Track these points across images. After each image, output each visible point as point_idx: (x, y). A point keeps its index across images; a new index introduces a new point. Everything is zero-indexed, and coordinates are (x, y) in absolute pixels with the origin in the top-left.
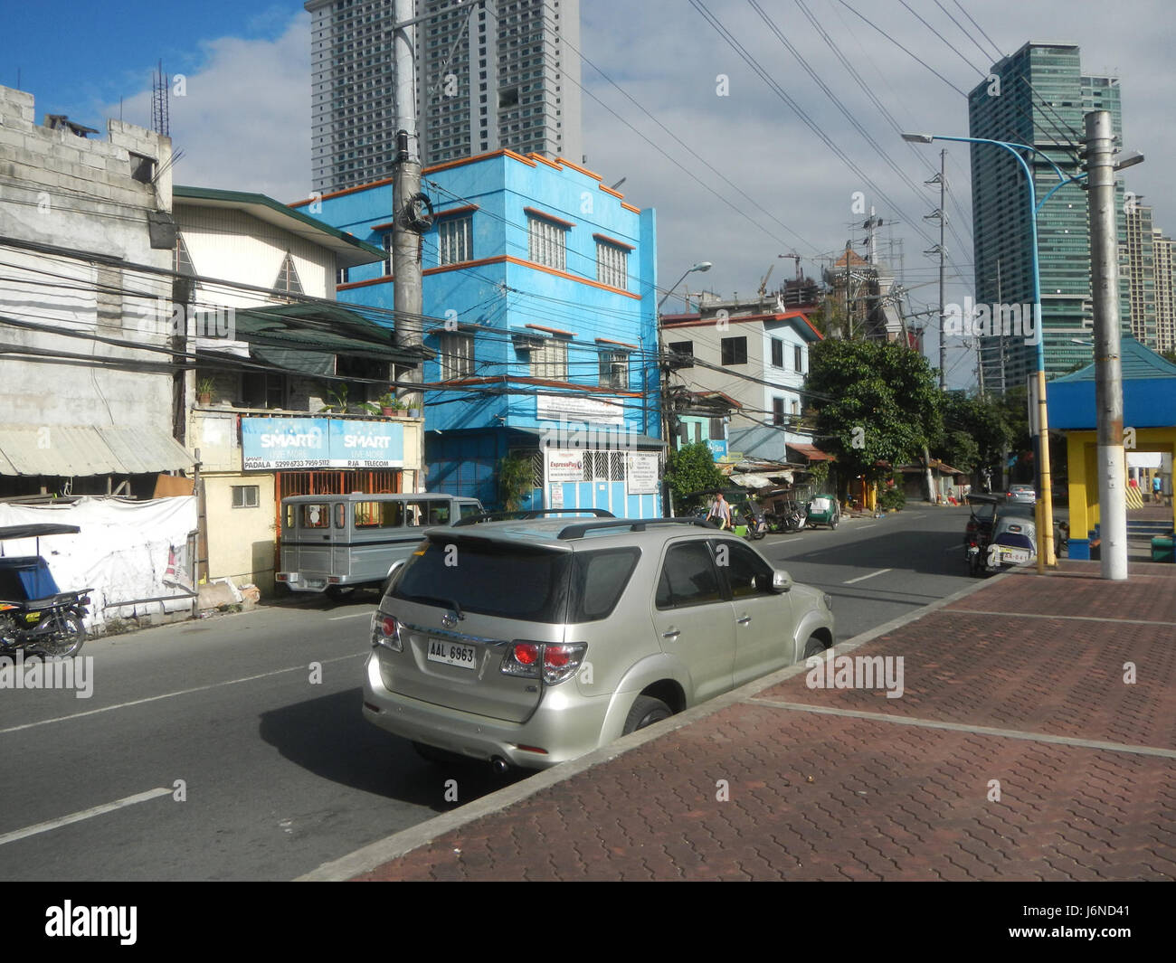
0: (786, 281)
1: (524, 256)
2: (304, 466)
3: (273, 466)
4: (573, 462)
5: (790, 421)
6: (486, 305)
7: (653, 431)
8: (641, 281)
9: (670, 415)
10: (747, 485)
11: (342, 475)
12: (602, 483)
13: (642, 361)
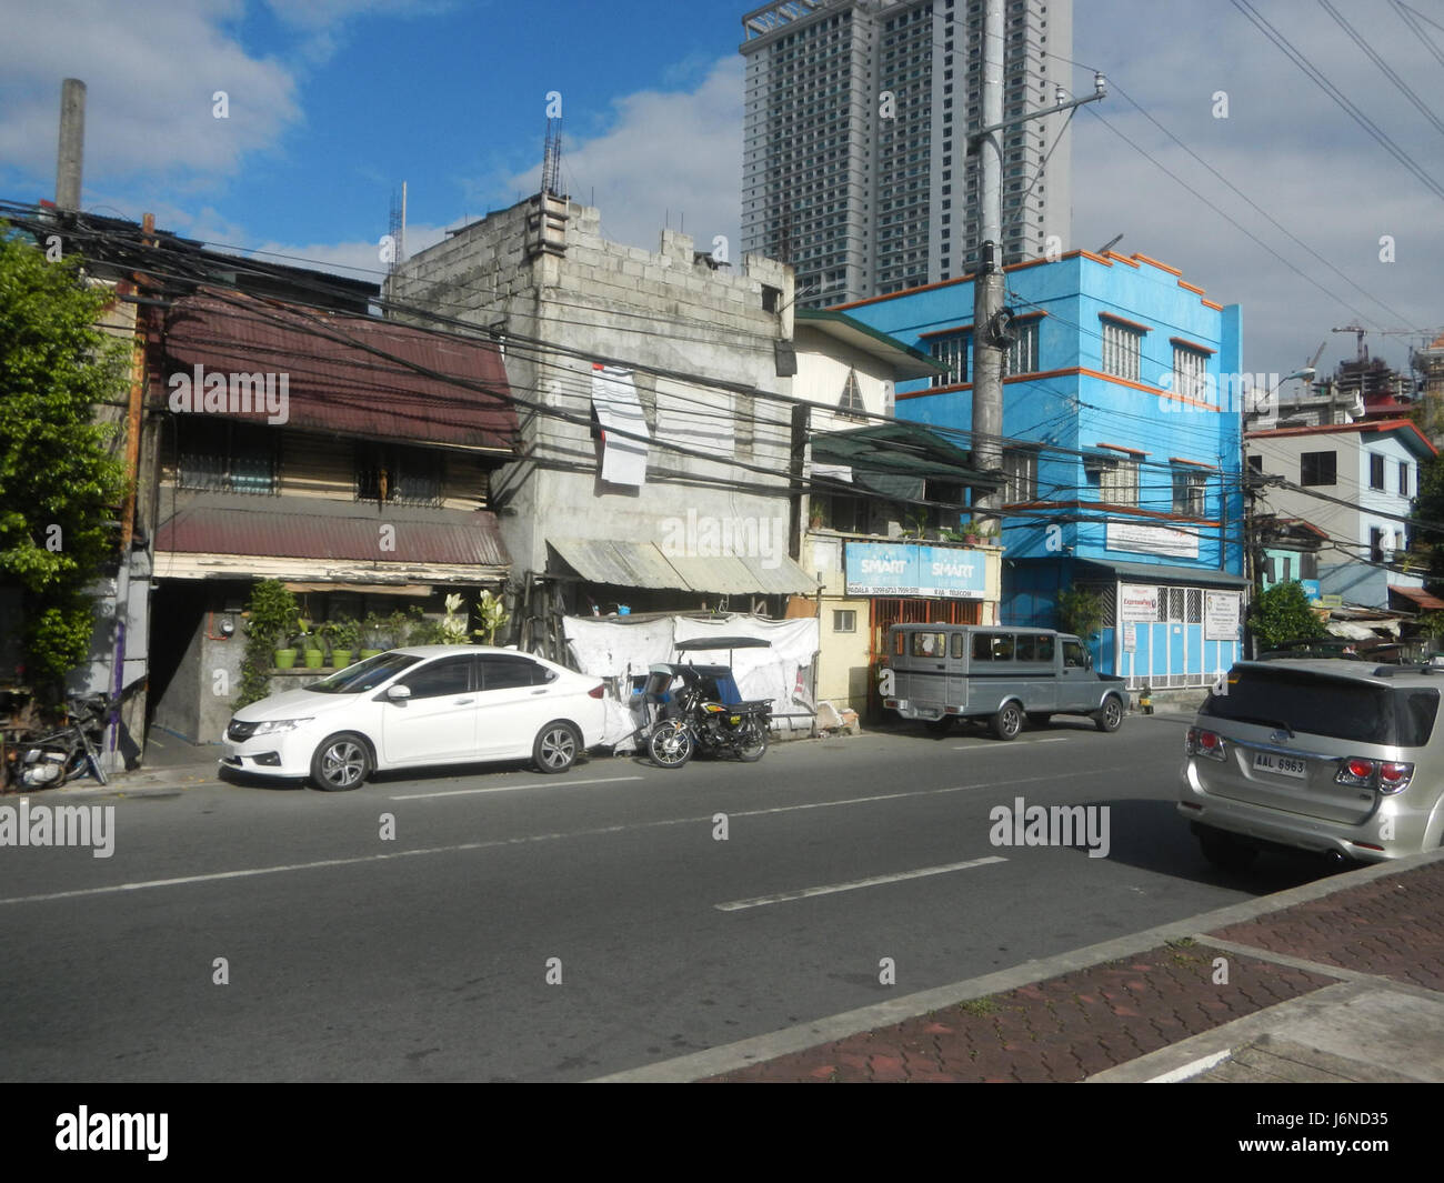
0: (1342, 363)
1: (1097, 367)
2: (899, 593)
3: (871, 592)
4: (1148, 599)
5: (1393, 557)
6: (1055, 422)
7: (1232, 566)
9: (1256, 548)
10: (1346, 635)
11: (928, 603)
12: (1178, 625)
13: (1221, 485)
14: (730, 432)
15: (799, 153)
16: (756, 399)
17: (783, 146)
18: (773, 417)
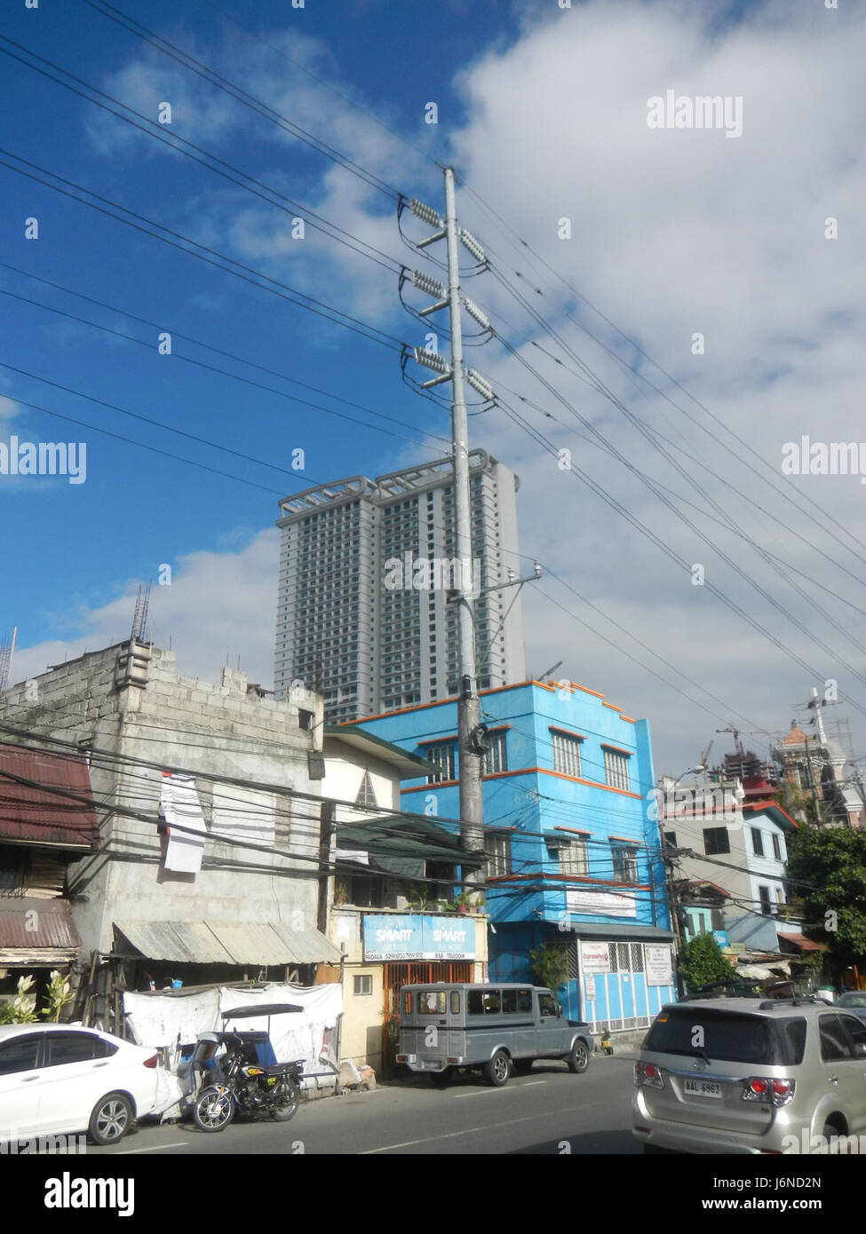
0: (726, 756)
1: (550, 767)
2: (406, 958)
3: (384, 959)
4: (601, 954)
5: (778, 910)
6: (521, 811)
7: (662, 923)
8: (640, 782)
9: (677, 907)
10: (751, 976)
11: (431, 966)
12: (627, 975)
13: (648, 857)
14: (272, 825)
15: (321, 598)
16: (293, 799)
17: (309, 593)
18: (306, 812)
